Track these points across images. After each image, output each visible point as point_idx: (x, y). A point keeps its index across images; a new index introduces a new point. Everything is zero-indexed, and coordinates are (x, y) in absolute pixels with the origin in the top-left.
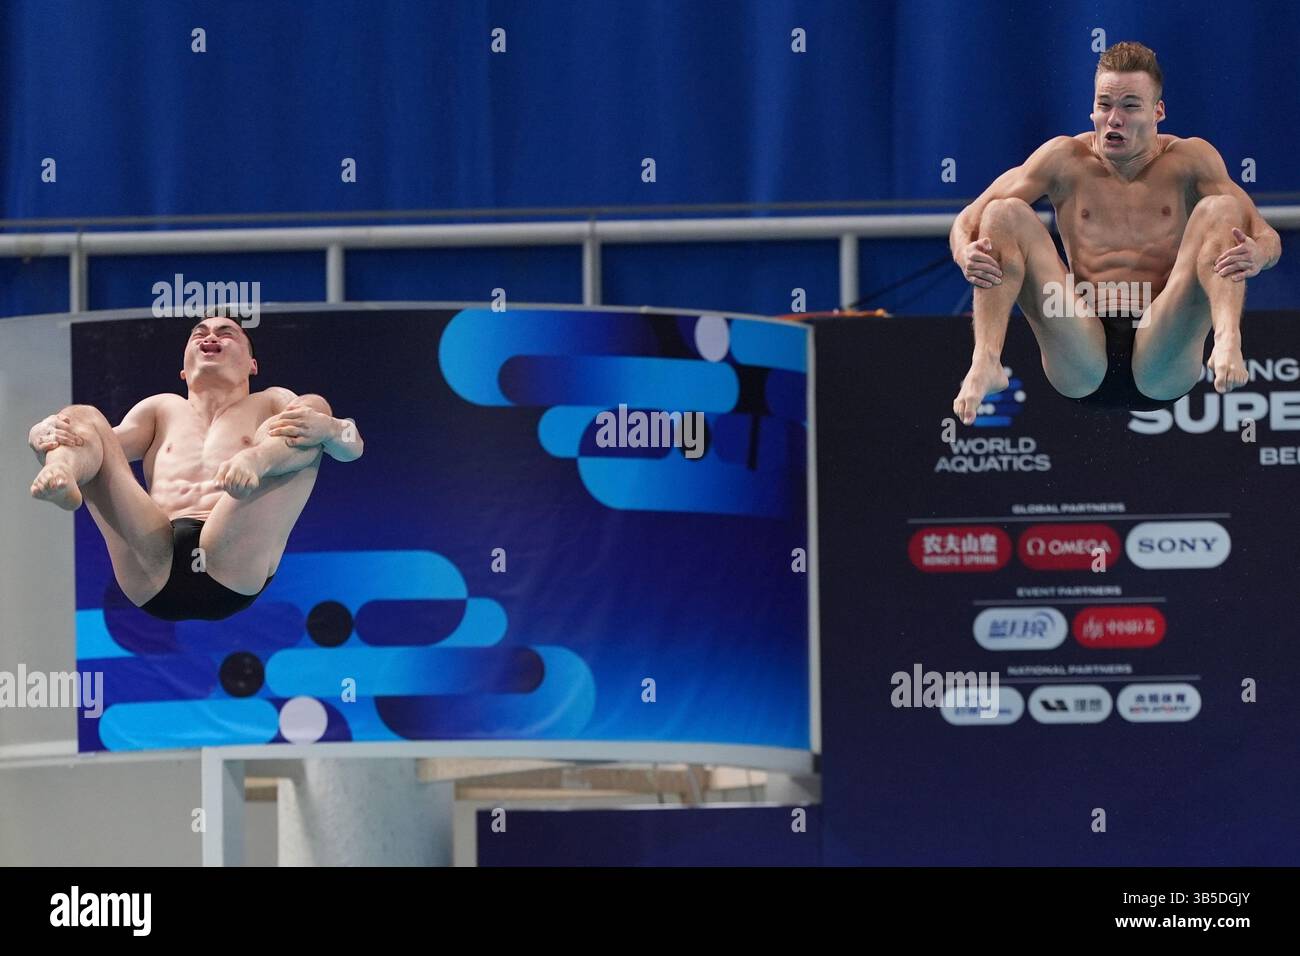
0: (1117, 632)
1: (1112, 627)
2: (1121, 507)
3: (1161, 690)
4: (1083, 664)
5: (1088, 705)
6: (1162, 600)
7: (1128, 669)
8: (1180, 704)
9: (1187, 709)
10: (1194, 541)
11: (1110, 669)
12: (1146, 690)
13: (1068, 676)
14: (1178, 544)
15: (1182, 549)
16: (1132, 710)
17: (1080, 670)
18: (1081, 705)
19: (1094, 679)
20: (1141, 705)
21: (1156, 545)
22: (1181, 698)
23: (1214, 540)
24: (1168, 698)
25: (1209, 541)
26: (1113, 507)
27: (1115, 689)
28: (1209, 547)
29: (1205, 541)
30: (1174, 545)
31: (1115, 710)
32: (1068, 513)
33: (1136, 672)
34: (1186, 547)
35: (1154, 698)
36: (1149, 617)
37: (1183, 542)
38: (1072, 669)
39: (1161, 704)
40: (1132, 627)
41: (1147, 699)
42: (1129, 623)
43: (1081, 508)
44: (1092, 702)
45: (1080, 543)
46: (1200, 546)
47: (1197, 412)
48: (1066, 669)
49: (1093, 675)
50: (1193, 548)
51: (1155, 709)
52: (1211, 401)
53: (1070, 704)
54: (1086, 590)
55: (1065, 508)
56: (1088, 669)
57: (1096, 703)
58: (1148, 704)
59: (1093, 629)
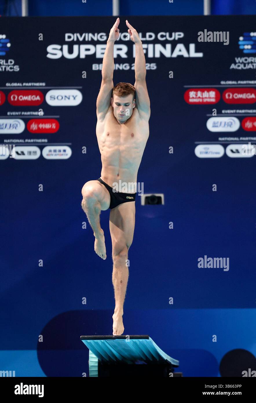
0: (42, 128)
1: (41, 126)
2: (44, 84)
3: (58, 148)
4: (31, 139)
5: (32, 153)
6: (58, 117)
7: (46, 141)
8: (64, 153)
9: (67, 155)
10: (69, 96)
11: (40, 141)
12: (53, 148)
13: (25, 143)
14: (64, 98)
15: (65, 99)
16: (48, 155)
17: (29, 141)
18: (30, 153)
19: (35, 144)
20: (50, 153)
21: (56, 97)
22: (65, 151)
23: (76, 96)
24: (60, 151)
25: (75, 96)
26: (41, 84)
27: (41, 147)
28: (74, 98)
29: (73, 96)
30: (62, 98)
31: (41, 155)
32: (25, 86)
33: (49, 142)
34: (67, 99)
35: (55, 151)
36: (54, 122)
37: (66, 96)
38: (26, 141)
39: (57, 153)
40: (48, 126)
41: (53, 151)
42: (46, 125)
43: (30, 84)
44: (33, 152)
45: (30, 96)
46: (72, 98)
47: (71, 51)
48: (25, 140)
49: (34, 143)
50: (69, 99)
51: (56, 155)
52: (76, 47)
53: (26, 152)
54: (32, 113)
55: (24, 84)
56: (32, 141)
57: (35, 153)
58: (53, 153)
59: (34, 127)
